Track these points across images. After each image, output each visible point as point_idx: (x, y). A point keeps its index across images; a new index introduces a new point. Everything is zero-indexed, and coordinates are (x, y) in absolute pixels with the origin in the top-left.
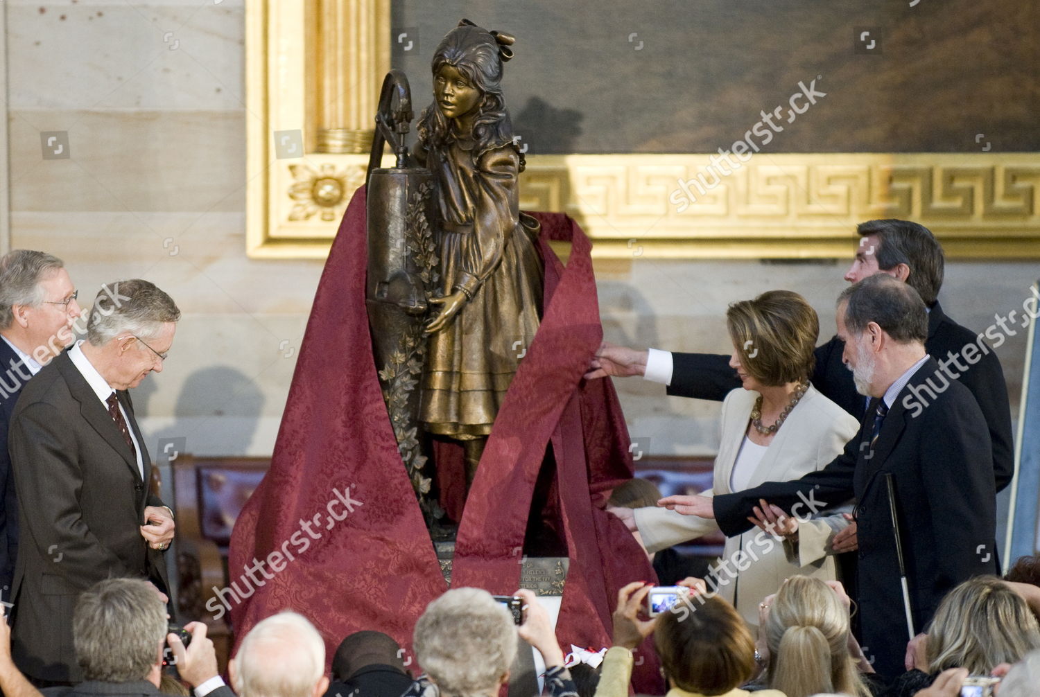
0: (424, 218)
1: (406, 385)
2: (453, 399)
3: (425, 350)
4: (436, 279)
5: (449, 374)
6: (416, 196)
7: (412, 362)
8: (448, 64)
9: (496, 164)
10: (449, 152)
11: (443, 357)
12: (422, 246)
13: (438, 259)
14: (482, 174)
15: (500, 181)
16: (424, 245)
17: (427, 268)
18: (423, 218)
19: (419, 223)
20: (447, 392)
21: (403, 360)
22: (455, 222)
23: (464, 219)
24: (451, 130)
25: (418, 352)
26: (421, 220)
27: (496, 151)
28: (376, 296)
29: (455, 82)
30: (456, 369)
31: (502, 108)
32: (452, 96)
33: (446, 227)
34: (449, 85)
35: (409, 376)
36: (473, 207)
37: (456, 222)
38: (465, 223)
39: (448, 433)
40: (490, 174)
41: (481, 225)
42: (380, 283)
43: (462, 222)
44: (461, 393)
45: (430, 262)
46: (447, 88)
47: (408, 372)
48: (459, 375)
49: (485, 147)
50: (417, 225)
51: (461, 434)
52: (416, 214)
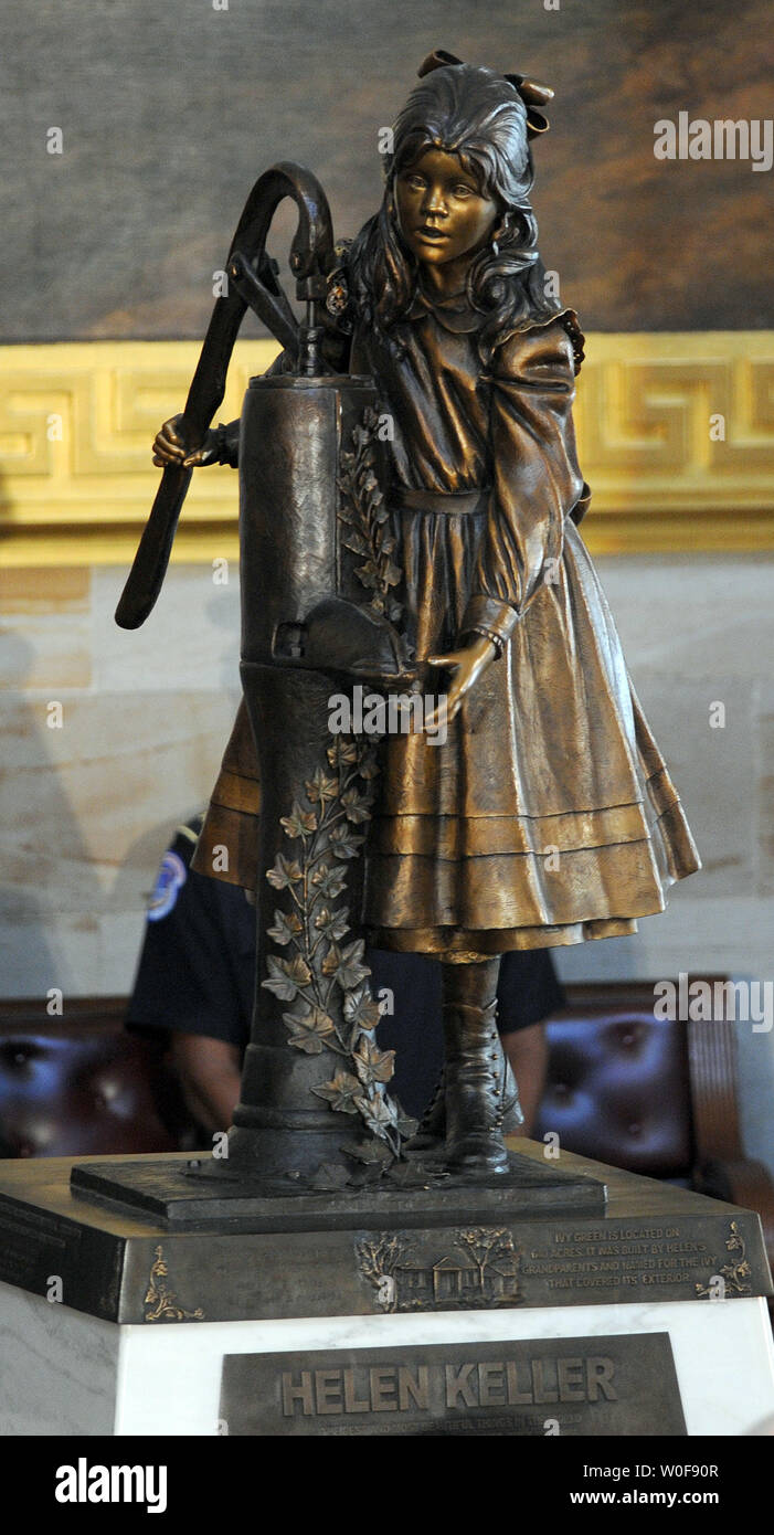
0: (375, 482)
1: (341, 848)
2: (443, 877)
3: (375, 770)
4: (396, 615)
5: (430, 820)
6: (357, 435)
7: (352, 797)
8: (439, 148)
9: (530, 362)
10: (412, 336)
11: (417, 783)
12: (371, 545)
13: (399, 572)
14: (501, 384)
15: (546, 397)
16: (374, 541)
17: (379, 590)
18: (371, 484)
19: (366, 492)
20: (427, 859)
21: (332, 792)
22: (431, 490)
23: (455, 482)
24: (418, 291)
25: (363, 775)
26: (370, 487)
27: (533, 333)
28: (274, 656)
29: (451, 186)
30: (445, 809)
31: (531, 242)
32: (443, 216)
33: (409, 501)
34: (438, 192)
35: (344, 829)
36: (475, 456)
37: (435, 489)
38: (457, 490)
39: (430, 949)
40: (520, 382)
41: (515, 494)
42: (280, 626)
43: (448, 488)
44: (461, 862)
45: (385, 578)
46: (434, 199)
47: (344, 819)
48: (453, 824)
49: (508, 325)
50: (360, 498)
51: (455, 952)
52: (359, 475)
